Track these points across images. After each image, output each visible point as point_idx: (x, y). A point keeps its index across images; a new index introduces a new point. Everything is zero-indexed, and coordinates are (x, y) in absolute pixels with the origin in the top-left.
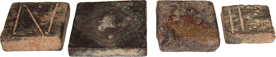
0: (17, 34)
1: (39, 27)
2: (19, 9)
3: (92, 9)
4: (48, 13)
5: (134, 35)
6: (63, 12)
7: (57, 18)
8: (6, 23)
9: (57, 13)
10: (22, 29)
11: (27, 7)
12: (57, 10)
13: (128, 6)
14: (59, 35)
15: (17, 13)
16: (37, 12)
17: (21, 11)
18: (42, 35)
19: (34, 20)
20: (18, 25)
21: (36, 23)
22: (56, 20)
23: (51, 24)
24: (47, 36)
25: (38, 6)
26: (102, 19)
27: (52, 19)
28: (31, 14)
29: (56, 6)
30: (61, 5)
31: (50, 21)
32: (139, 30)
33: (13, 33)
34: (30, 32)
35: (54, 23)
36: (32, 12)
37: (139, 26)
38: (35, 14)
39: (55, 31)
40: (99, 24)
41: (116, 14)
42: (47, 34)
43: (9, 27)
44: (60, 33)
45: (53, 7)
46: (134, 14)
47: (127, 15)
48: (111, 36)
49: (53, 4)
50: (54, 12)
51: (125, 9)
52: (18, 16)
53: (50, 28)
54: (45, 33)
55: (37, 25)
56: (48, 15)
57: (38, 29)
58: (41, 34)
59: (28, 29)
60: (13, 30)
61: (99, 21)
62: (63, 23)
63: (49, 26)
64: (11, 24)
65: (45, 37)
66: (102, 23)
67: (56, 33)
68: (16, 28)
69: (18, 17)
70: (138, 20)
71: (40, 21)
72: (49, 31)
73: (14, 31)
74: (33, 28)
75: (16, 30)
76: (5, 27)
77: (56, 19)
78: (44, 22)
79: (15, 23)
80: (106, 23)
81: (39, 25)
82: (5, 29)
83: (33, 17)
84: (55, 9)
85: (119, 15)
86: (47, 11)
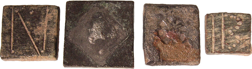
0: (15, 53)
1: (34, 43)
2: (11, 16)
3: (82, 12)
4: (40, 23)
5: (123, 50)
6: (55, 22)
7: (50, 30)
8: (2, 36)
9: (49, 22)
10: (19, 46)
11: (19, 14)
12: (49, 19)
13: (116, 9)
14: (54, 55)
15: (11, 23)
16: (29, 21)
17: (14, 20)
18: (39, 55)
19: (29, 32)
20: (15, 41)
21: (31, 37)
22: (49, 34)
23: (45, 39)
24: (43, 56)
25: (29, 13)
26: (92, 27)
27: (45, 32)
28: (24, 24)
29: (47, 13)
30: (52, 11)
31: (44, 35)
32: (127, 44)
33: (11, 51)
34: (27, 51)
35: (48, 38)
36: (24, 20)
37: (127, 37)
38: (28, 24)
39: (50, 49)
40: (89, 34)
41: (105, 21)
42: (43, 53)
43: (6, 43)
44: (54, 52)
45: (44, 14)
46: (122, 22)
47: (115, 23)
48: (101, 50)
49: (43, 9)
50: (46, 22)
51: (113, 13)
52: (12, 26)
53: (44, 44)
54: (41, 52)
55: (32, 40)
56: (40, 25)
57: (34, 46)
58: (38, 53)
59: (25, 46)
60: (10, 48)
61: (89, 29)
62: (56, 37)
63: (43, 42)
64: (7, 38)
65: (42, 56)
66: (92, 32)
67: (51, 52)
68: (13, 44)
69: (12, 29)
70: (126, 29)
71: (34, 35)
72: (44, 49)
73: (12, 49)
74: (29, 45)
75: (13, 46)
76: (3, 43)
77: (49, 32)
78: (38, 36)
79: (11, 38)
80: (96, 32)
81: (34, 40)
82: (3, 45)
83: (26, 28)
84: (46, 17)
85: (108, 22)
86: (39, 20)
